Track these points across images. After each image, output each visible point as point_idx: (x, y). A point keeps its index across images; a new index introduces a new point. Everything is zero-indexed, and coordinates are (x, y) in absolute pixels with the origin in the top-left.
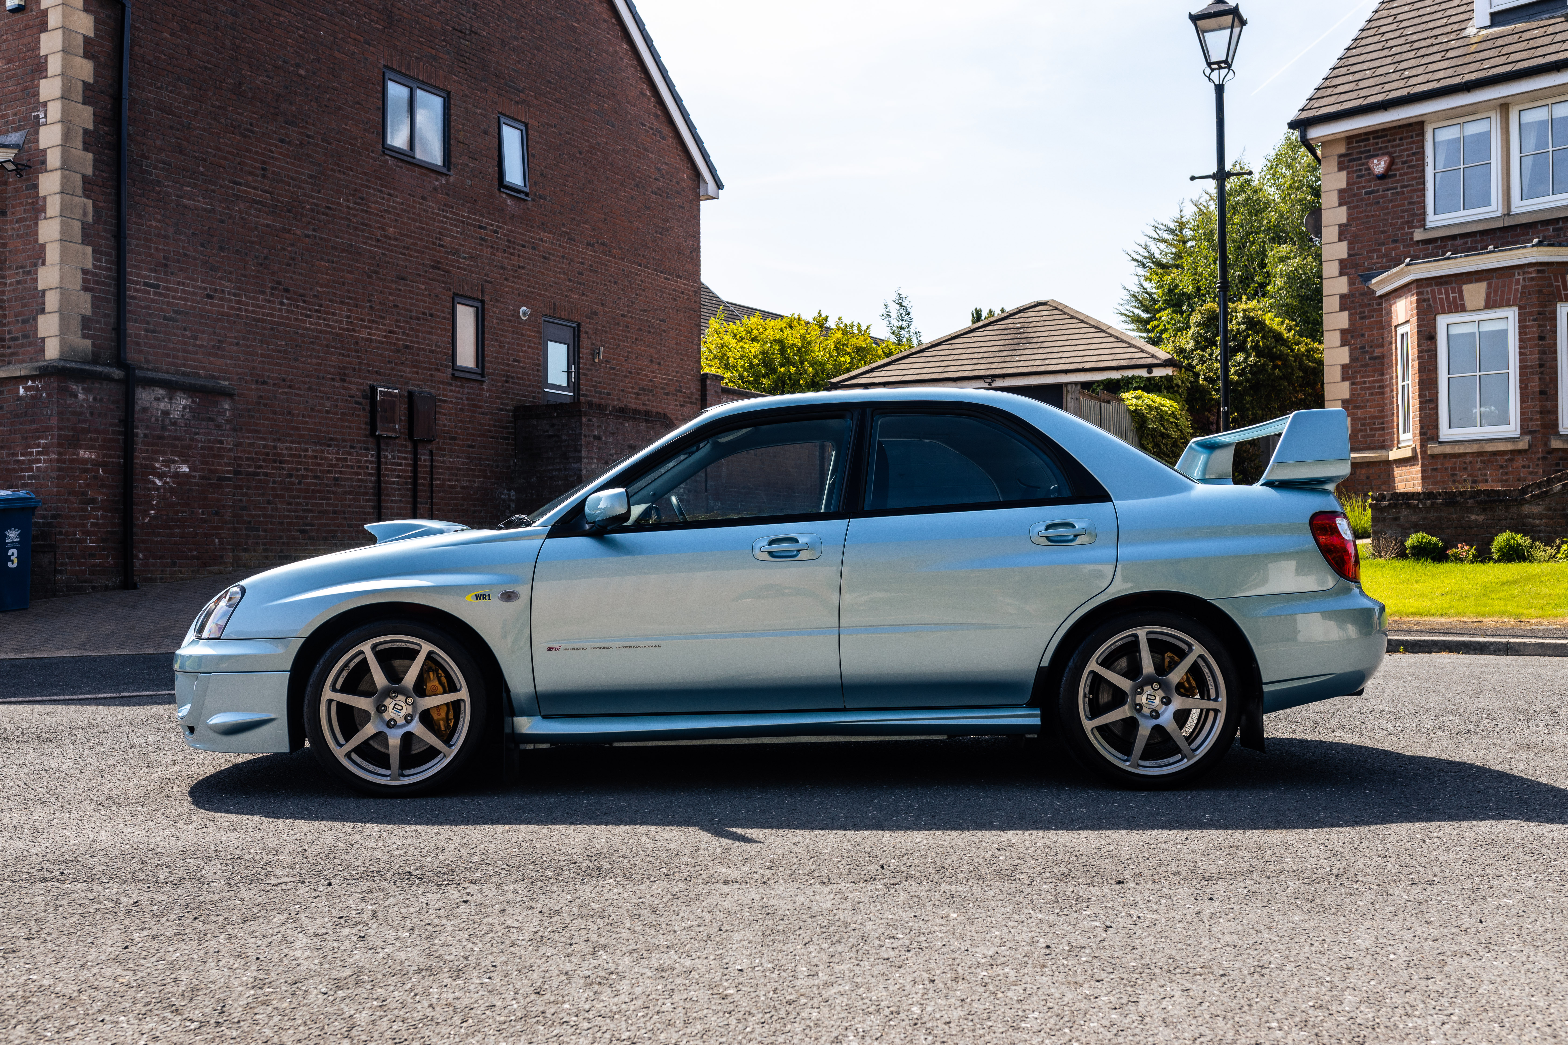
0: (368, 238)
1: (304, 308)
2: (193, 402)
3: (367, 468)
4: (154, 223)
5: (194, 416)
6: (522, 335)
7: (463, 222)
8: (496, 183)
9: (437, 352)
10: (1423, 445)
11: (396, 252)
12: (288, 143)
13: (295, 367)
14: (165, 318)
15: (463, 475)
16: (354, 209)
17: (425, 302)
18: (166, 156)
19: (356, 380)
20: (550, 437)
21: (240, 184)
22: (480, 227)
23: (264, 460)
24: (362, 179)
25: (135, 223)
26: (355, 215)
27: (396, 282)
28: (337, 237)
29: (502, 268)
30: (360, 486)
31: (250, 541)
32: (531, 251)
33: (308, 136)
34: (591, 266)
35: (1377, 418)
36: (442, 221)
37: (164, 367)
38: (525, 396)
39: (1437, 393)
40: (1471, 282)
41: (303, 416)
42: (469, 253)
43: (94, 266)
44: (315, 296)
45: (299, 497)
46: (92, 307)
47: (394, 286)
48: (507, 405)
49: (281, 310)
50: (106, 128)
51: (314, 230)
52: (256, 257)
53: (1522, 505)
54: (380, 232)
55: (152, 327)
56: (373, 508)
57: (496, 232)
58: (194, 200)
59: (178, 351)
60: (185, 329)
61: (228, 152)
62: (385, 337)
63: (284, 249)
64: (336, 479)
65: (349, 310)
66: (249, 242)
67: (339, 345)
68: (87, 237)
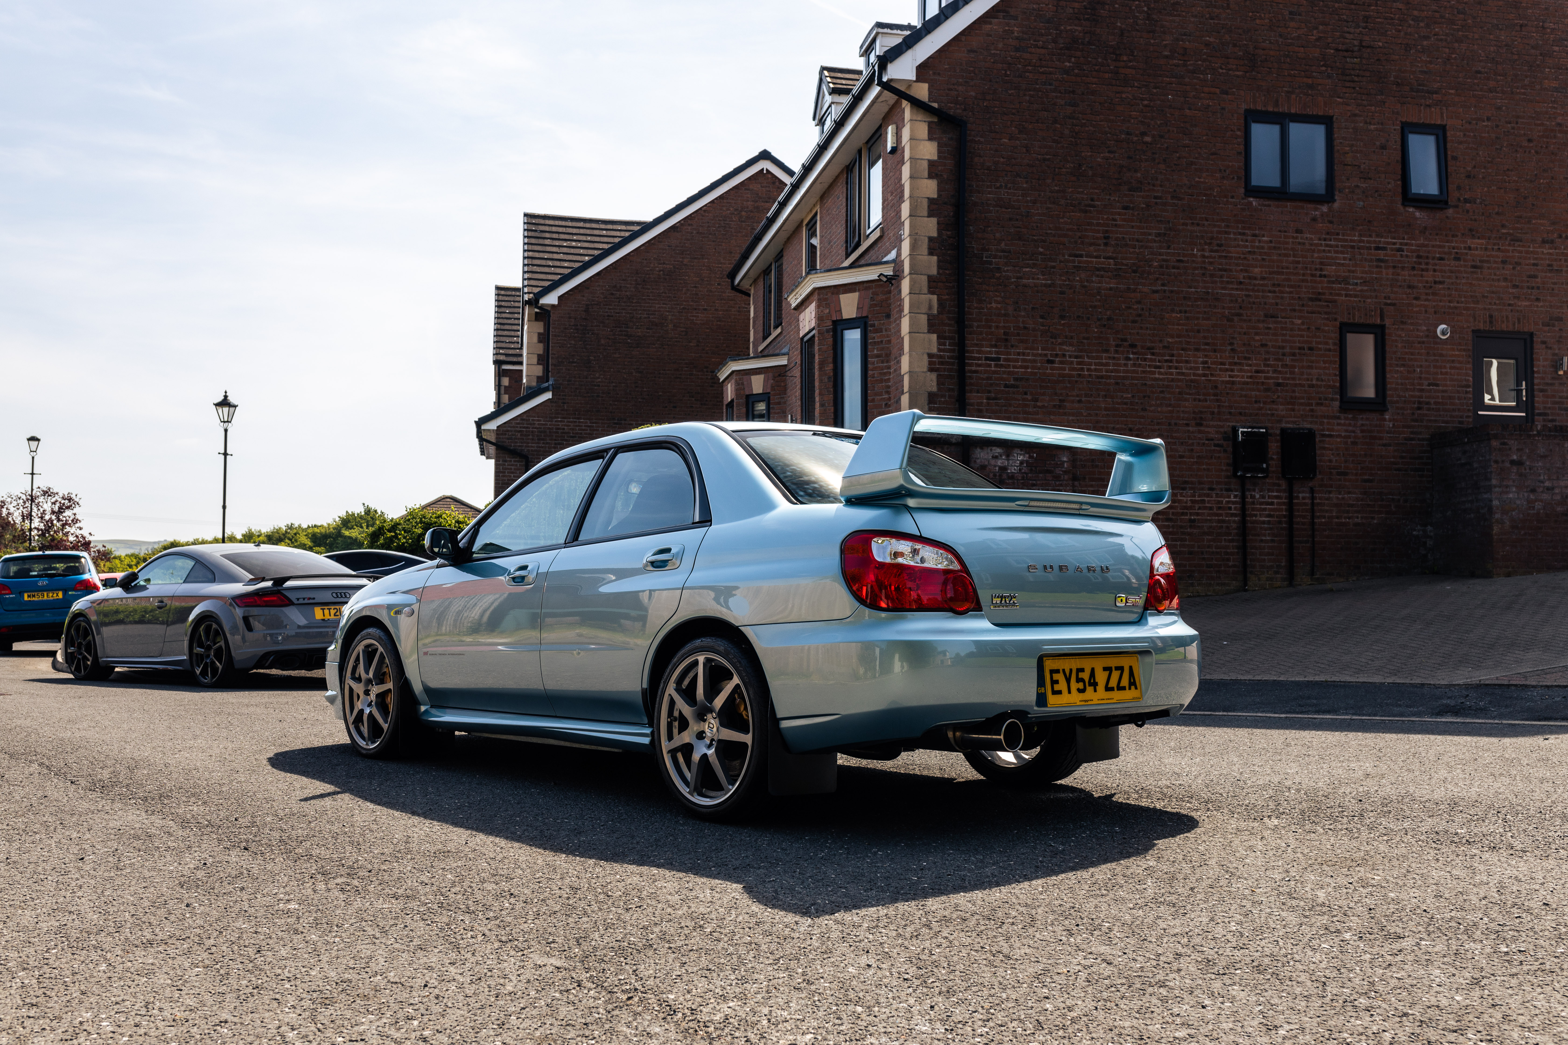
0: (1228, 282)
1: (1151, 360)
2: (1030, 457)
3: (1230, 508)
4: (994, 305)
5: (1031, 470)
6: (1441, 355)
7: (1353, 247)
8: (1399, 199)
9: (1320, 386)
11: (1263, 291)
12: (1133, 209)
14: (1006, 386)
15: (1356, 512)
16: (1211, 257)
17: (1302, 336)
18: (1006, 245)
19: (1215, 423)
20: (1463, 465)
21: (1081, 256)
22: (1377, 248)
24: (1219, 227)
25: (976, 308)
26: (1211, 263)
27: (1263, 321)
28: (1190, 287)
29: (1409, 287)
30: (1222, 527)
32: (1453, 263)
33: (1155, 197)
34: (1549, 265)
36: (1324, 251)
38: (1447, 422)
42: (1362, 278)
43: (939, 350)
44: (1164, 347)
46: (938, 384)
47: (1261, 325)
48: (1420, 433)
49: (1126, 365)
50: (949, 233)
51: (1163, 285)
52: (1099, 320)
54: (1241, 275)
55: (993, 395)
56: (1238, 548)
57: (1400, 250)
58: (1033, 279)
59: (1019, 413)
60: (1026, 394)
61: (1068, 230)
62: (1251, 377)
63: (1130, 308)
64: (1191, 521)
65: (1206, 356)
66: (1091, 307)
67: (1194, 391)
68: (932, 327)
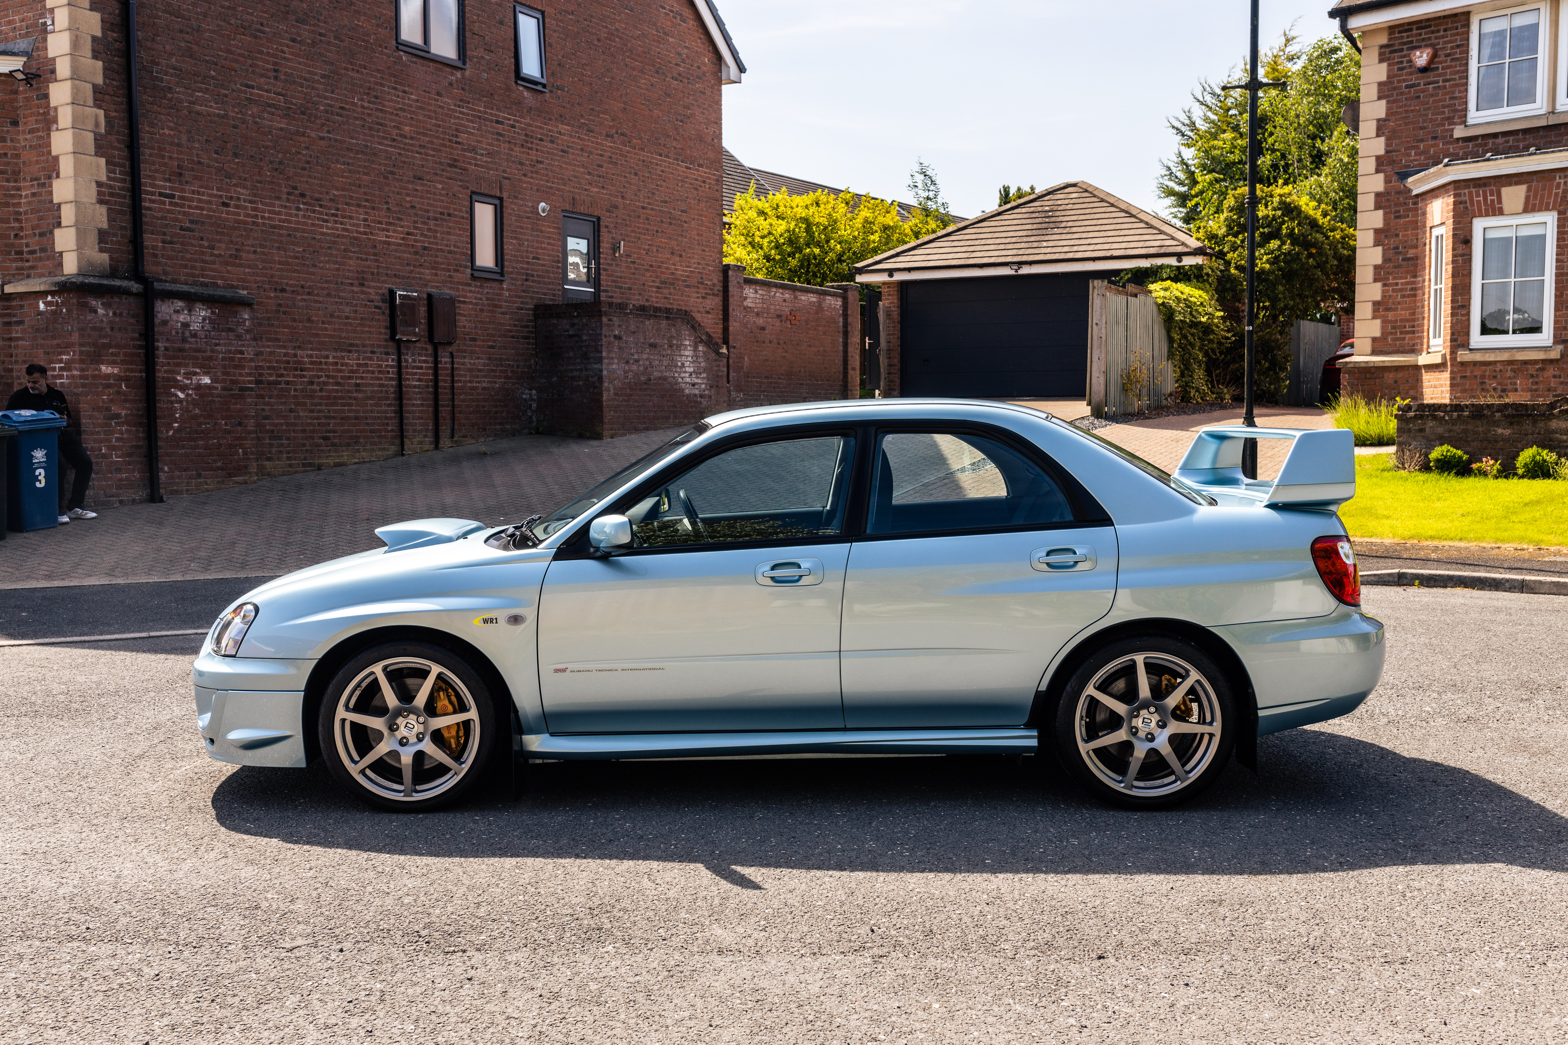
0: (384, 138)
1: (320, 213)
2: (213, 313)
3: (388, 372)
4: (167, 131)
5: (214, 328)
6: (542, 231)
7: (480, 117)
8: (513, 75)
9: (455, 253)
10: (1453, 352)
11: (412, 151)
12: (300, 42)
13: (314, 274)
14: (182, 229)
15: (485, 376)
16: (369, 108)
17: (443, 201)
18: (177, 61)
19: (375, 284)
20: (571, 336)
21: (252, 87)
22: (497, 122)
23: (285, 369)
24: (376, 77)
25: (148, 132)
26: (369, 115)
27: (412, 183)
28: (352, 138)
29: (521, 164)
30: (382, 391)
31: (274, 450)
32: (550, 145)
33: (320, 34)
34: (610, 157)
35: (1407, 320)
36: (458, 117)
37: (183, 278)
38: (545, 294)
39: (1470, 299)
40: (1510, 185)
41: (323, 323)
42: (486, 149)
43: (109, 178)
44: (331, 200)
45: (320, 404)
46: (108, 220)
47: (410, 186)
48: (527, 303)
49: (297, 216)
50: (114, 35)
51: (329, 132)
52: (271, 162)
53: (1550, 420)
54: (395, 132)
55: (168, 238)
56: (395, 412)
57: (513, 126)
58: (206, 106)
59: (196, 261)
60: (202, 239)
61: (239, 55)
62: (403, 239)
63: (299, 153)
64: (357, 385)
65: (366, 213)
66: (263, 147)
67: (357, 249)
68: (100, 149)
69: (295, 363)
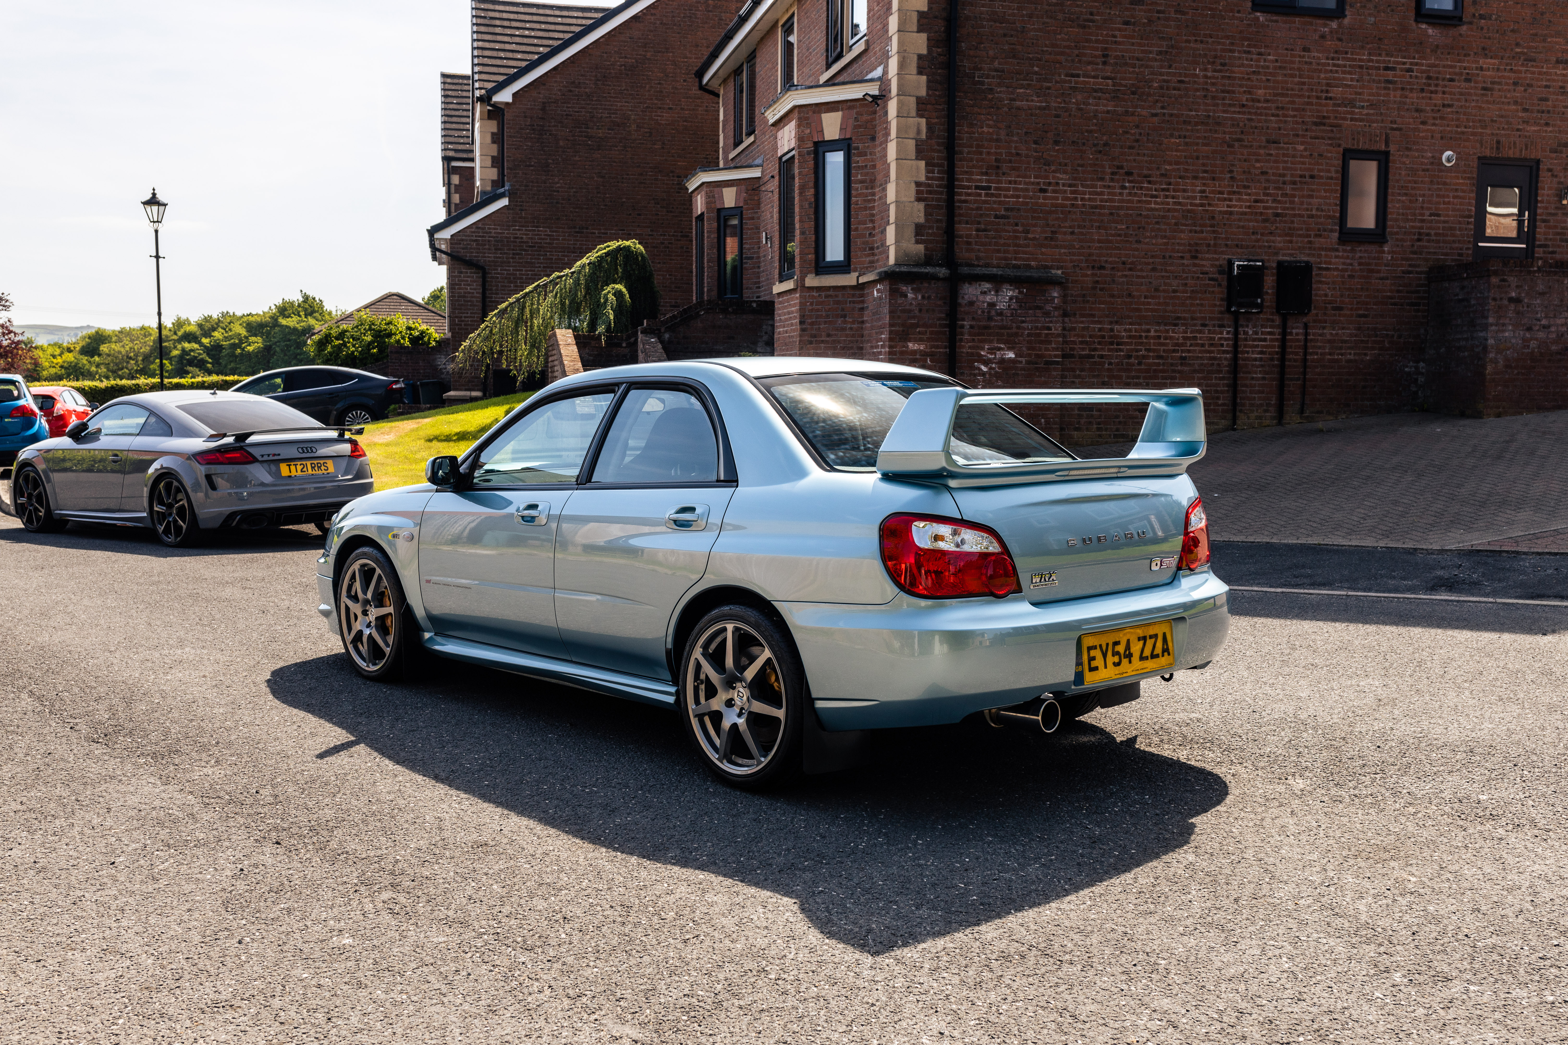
0: (1230, 105)
1: (1148, 189)
2: (1020, 292)
3: (1222, 345)
5: (1021, 306)
6: (1445, 184)
7: (1361, 67)
8: (1412, 14)
9: (1320, 217)
11: (1266, 115)
12: (1134, 24)
13: (1137, 250)
14: (996, 217)
15: (1349, 348)
16: (1213, 77)
17: (1304, 163)
18: (999, 64)
19: (1210, 256)
20: (1460, 301)
22: (1387, 69)
23: (1099, 343)
24: (1224, 44)
25: (967, 132)
26: (1213, 84)
27: (1265, 147)
28: (1191, 110)
29: (1417, 110)
30: (1213, 364)
31: (1083, 421)
32: (1463, 84)
33: (1159, 12)
34: (1561, 87)
36: (1331, 71)
37: (995, 262)
38: (1446, 254)
41: (1145, 297)
42: (1368, 101)
43: (927, 178)
44: (1162, 175)
45: (1138, 377)
46: (925, 215)
47: (1262, 151)
48: (1419, 266)
49: (1121, 194)
50: (939, 50)
51: (1163, 108)
52: (1095, 145)
54: (1244, 97)
55: (983, 226)
56: (1228, 385)
57: (1409, 70)
58: (1027, 101)
59: (1009, 245)
60: (1017, 225)
61: (1065, 47)
62: (1249, 207)
63: (1127, 133)
65: (1204, 185)
66: (1087, 131)
67: (1190, 222)
68: (920, 153)
69: (1111, 337)
